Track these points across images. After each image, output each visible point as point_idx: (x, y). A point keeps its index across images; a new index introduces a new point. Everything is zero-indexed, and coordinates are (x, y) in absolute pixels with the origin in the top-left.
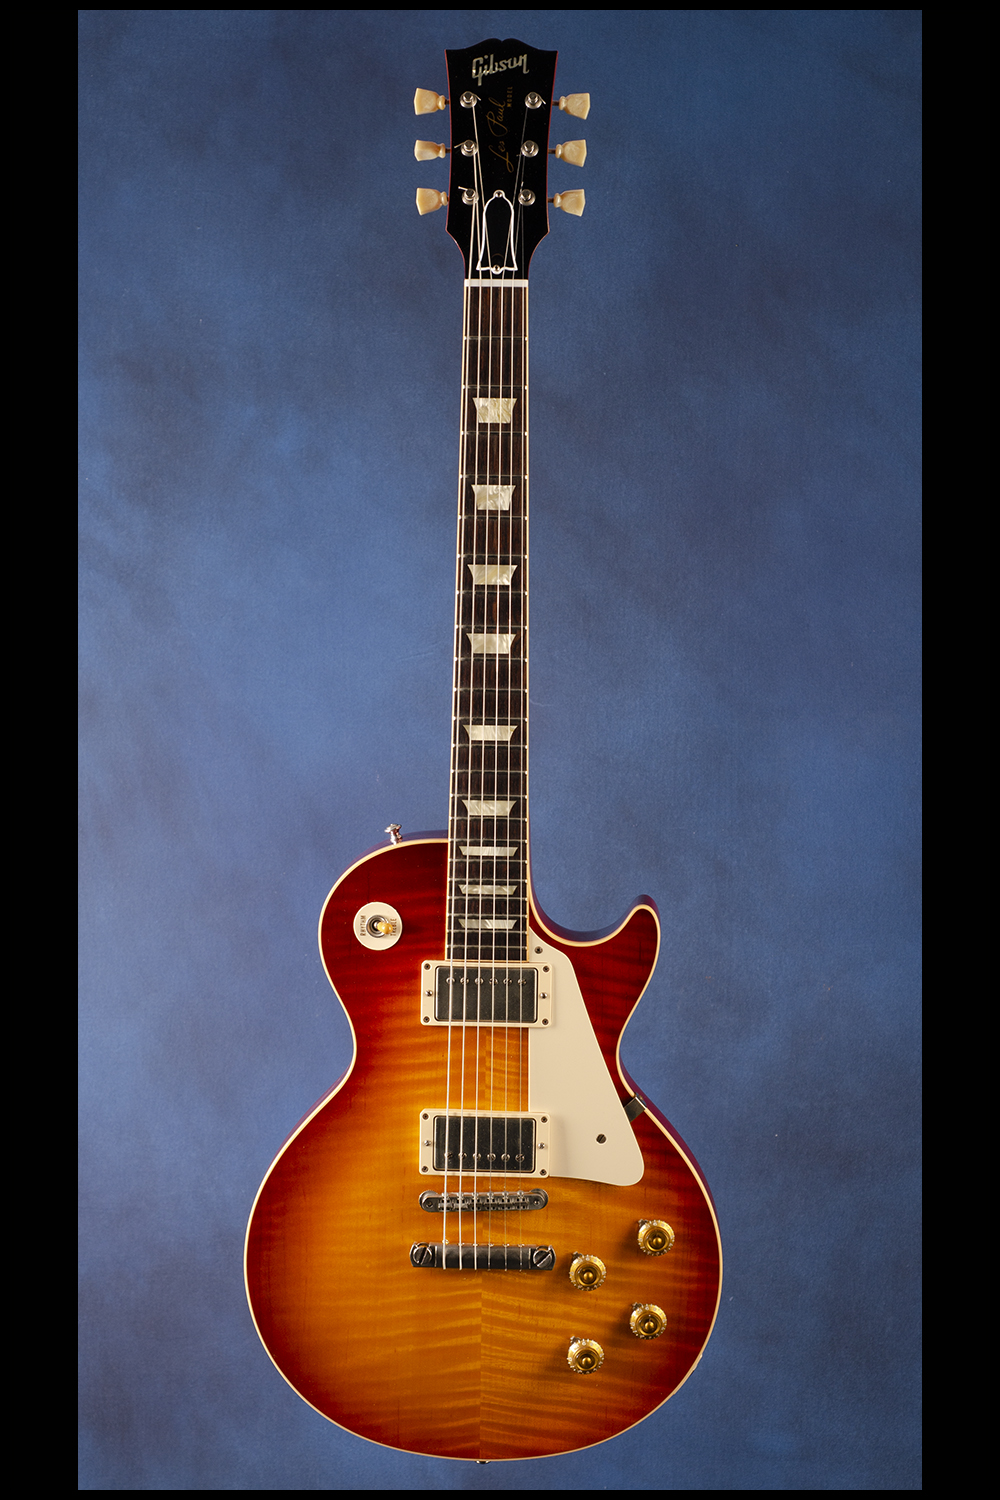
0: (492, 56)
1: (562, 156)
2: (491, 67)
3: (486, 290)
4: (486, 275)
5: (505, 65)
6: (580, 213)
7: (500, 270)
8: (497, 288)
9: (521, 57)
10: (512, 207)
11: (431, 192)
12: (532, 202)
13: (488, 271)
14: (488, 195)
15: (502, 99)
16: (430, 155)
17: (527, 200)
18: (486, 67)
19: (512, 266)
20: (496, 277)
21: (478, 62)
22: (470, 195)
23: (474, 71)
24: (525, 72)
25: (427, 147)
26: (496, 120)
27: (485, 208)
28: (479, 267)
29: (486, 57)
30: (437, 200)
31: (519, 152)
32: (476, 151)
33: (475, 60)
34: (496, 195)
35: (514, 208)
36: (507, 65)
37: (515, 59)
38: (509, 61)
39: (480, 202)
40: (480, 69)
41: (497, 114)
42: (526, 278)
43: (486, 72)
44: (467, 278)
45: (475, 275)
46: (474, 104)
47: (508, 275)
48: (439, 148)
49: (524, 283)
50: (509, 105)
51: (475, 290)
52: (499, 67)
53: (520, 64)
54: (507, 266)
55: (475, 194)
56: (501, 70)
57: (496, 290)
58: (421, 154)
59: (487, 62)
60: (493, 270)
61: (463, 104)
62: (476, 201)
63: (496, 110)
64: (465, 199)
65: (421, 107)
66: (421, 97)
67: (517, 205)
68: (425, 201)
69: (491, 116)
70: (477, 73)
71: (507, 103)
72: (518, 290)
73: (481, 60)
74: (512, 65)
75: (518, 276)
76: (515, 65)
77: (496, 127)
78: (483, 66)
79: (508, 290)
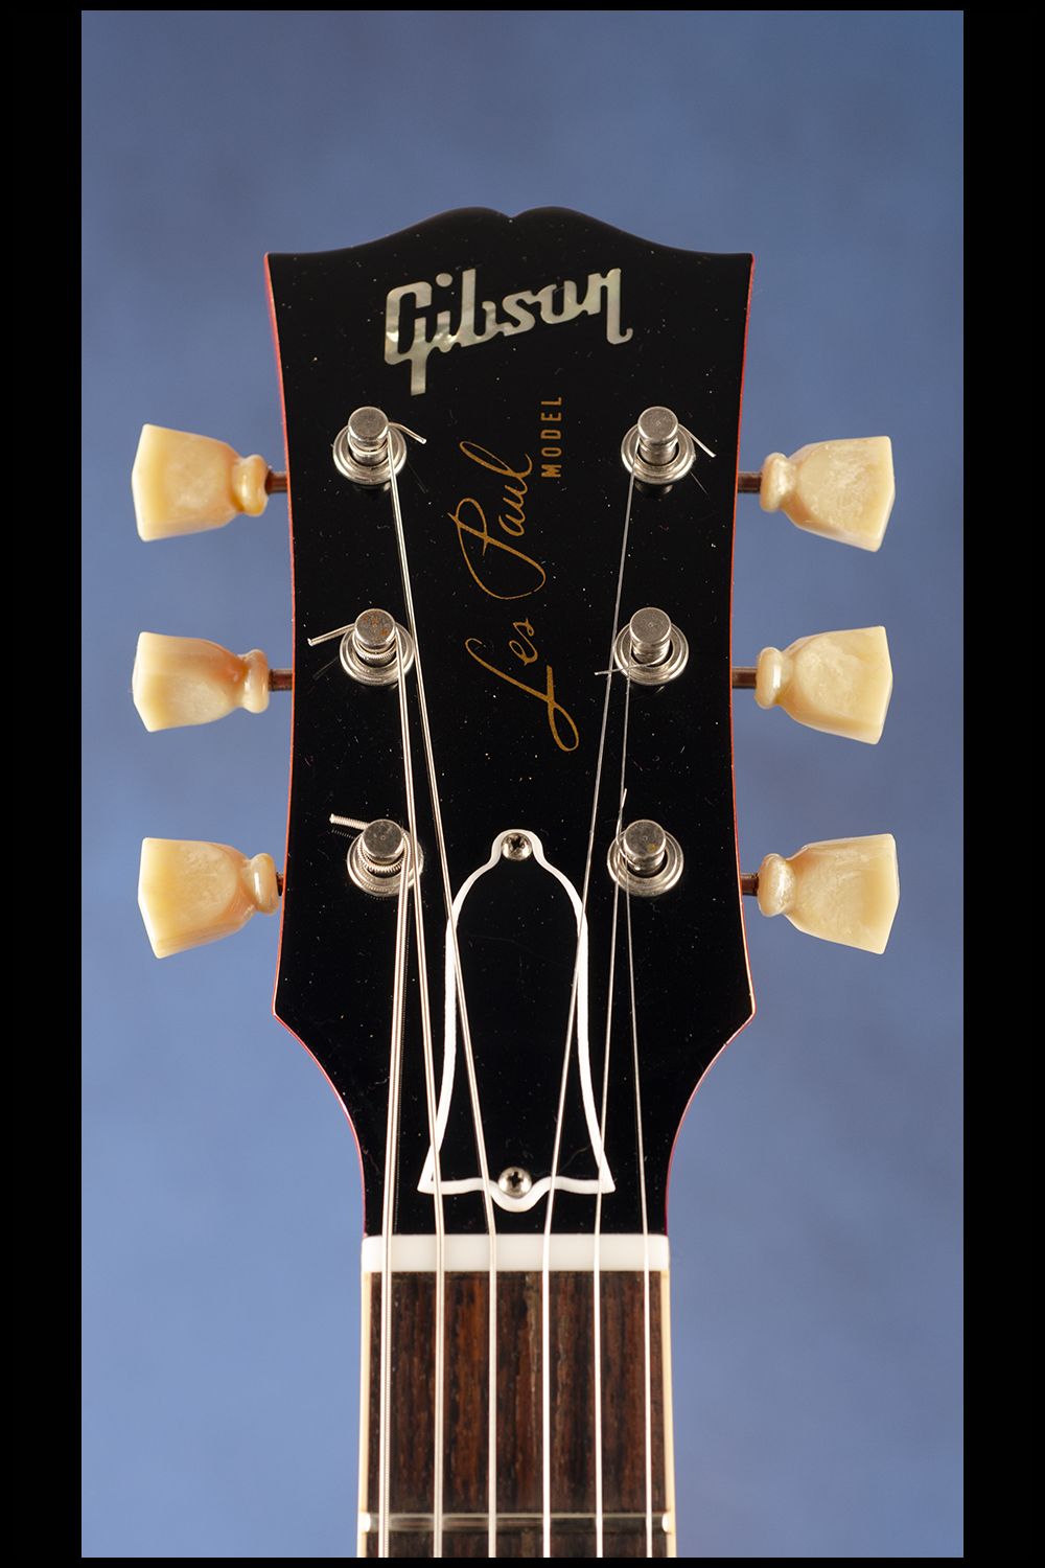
0: (469, 278)
1: (787, 694)
2: (468, 317)
3: (466, 1286)
4: (466, 1216)
5: (519, 313)
6: (877, 941)
7: (531, 1194)
8: (520, 1277)
9: (595, 282)
10: (579, 907)
11: (204, 853)
12: (668, 880)
13: (477, 1197)
14: (468, 853)
15: (520, 445)
16: (207, 702)
17: (646, 872)
18: (444, 318)
19: (592, 1173)
20: (511, 1223)
21: (408, 300)
22: (383, 848)
23: (393, 337)
24: (614, 336)
25: (188, 661)
26: (495, 531)
27: (454, 909)
28: (431, 1181)
29: (444, 280)
30: (227, 889)
31: (604, 660)
32: (405, 660)
33: (395, 296)
34: (500, 848)
35: (590, 912)
36: (535, 309)
37: (570, 288)
38: (545, 296)
39: (431, 879)
40: (420, 324)
41: (496, 508)
42: (658, 1226)
43: (446, 341)
44: (374, 1228)
45: (414, 1217)
46: (394, 466)
47: (572, 1215)
48: (243, 669)
49: (646, 1252)
50: (551, 471)
51: (413, 1288)
52: (502, 317)
53: (592, 305)
54: (563, 1172)
55: (408, 843)
56: (508, 330)
57: (517, 1286)
58: (164, 693)
59: (447, 300)
60: (496, 1193)
61: (344, 466)
62: (410, 877)
63: (492, 491)
64: (361, 870)
65: (163, 498)
66: (162, 461)
67: (601, 893)
68: (174, 894)
69: (469, 516)
70: (405, 343)
71: (540, 461)
72: (624, 1286)
73: (422, 292)
74: (558, 307)
75: (621, 1216)
76: (571, 310)
77: (495, 566)
78: (430, 314)
79: (572, 1286)
